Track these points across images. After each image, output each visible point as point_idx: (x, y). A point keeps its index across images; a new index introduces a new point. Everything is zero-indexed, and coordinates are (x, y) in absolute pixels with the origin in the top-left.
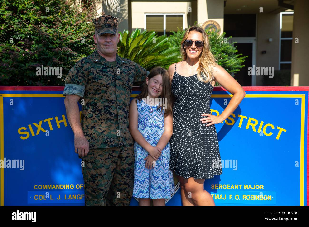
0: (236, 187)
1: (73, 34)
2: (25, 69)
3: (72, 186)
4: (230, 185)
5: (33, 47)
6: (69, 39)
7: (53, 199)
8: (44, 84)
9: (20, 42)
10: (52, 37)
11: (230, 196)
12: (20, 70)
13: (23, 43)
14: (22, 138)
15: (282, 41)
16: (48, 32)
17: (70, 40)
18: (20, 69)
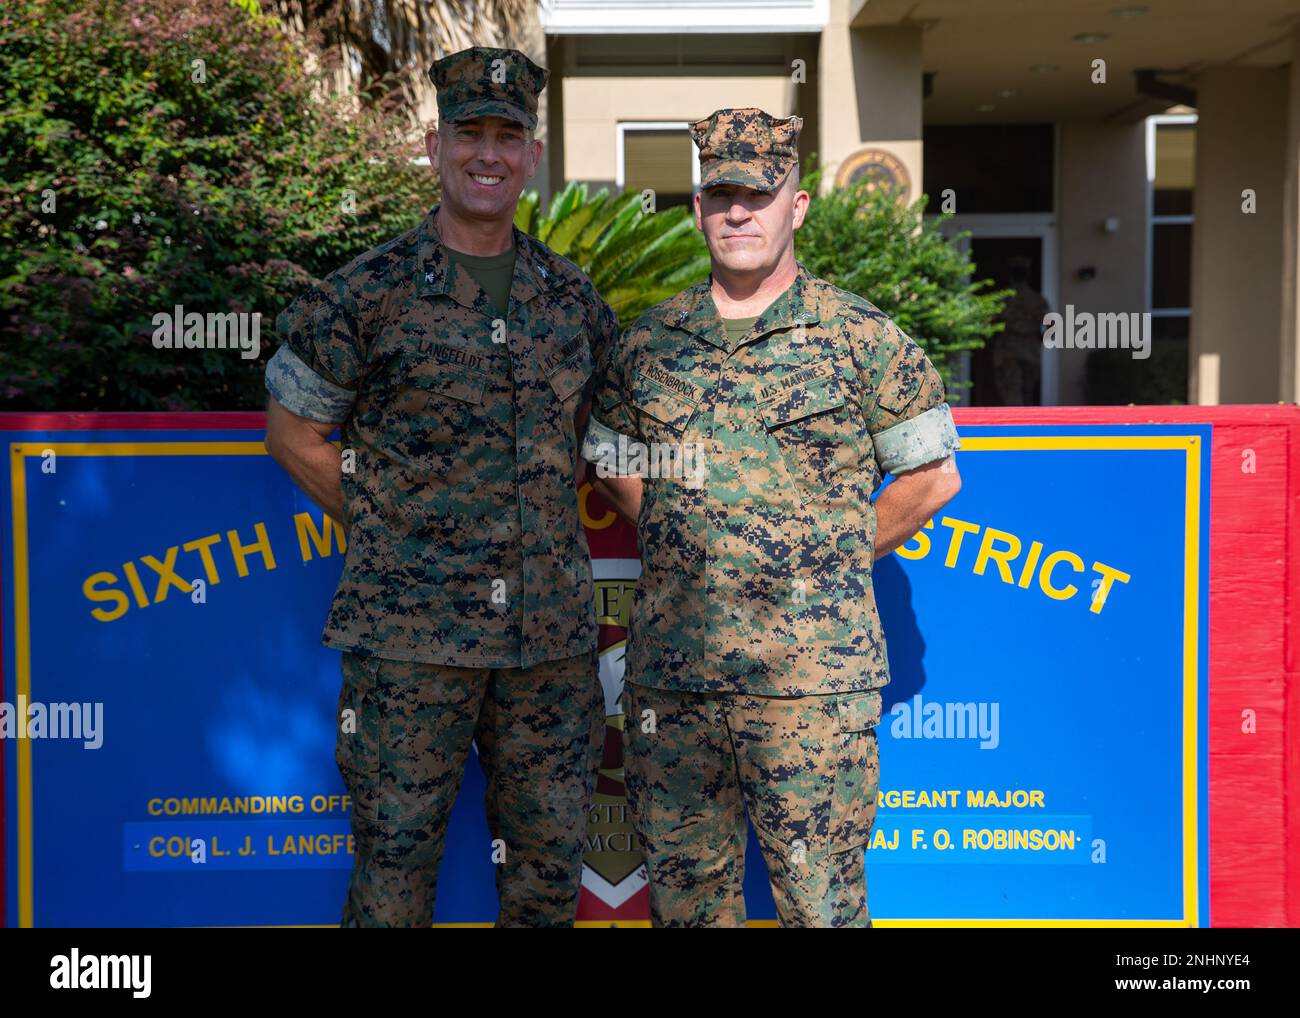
0: (939, 799)
1: (311, 207)
2: (122, 348)
3: (295, 802)
4: (913, 793)
5: (152, 259)
6: (295, 225)
7: (221, 853)
8: (195, 403)
9: (99, 242)
10: (227, 220)
11: (917, 836)
12: (100, 348)
13: (114, 244)
14: (99, 614)
15: (1157, 228)
16: (212, 200)
17: (299, 232)
18: (99, 345)
